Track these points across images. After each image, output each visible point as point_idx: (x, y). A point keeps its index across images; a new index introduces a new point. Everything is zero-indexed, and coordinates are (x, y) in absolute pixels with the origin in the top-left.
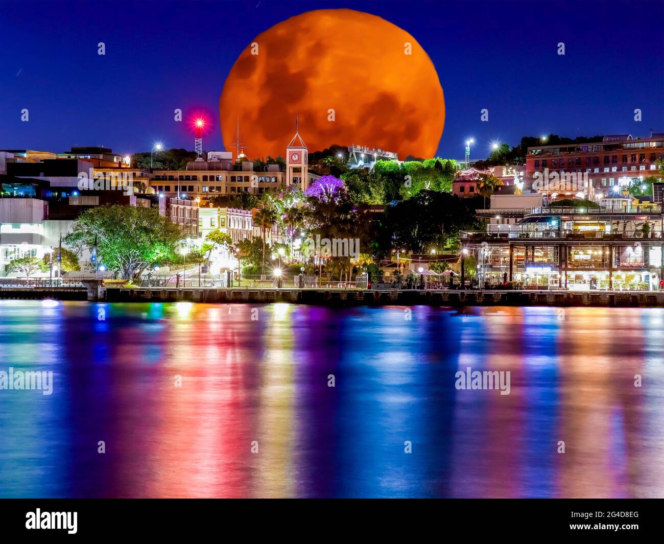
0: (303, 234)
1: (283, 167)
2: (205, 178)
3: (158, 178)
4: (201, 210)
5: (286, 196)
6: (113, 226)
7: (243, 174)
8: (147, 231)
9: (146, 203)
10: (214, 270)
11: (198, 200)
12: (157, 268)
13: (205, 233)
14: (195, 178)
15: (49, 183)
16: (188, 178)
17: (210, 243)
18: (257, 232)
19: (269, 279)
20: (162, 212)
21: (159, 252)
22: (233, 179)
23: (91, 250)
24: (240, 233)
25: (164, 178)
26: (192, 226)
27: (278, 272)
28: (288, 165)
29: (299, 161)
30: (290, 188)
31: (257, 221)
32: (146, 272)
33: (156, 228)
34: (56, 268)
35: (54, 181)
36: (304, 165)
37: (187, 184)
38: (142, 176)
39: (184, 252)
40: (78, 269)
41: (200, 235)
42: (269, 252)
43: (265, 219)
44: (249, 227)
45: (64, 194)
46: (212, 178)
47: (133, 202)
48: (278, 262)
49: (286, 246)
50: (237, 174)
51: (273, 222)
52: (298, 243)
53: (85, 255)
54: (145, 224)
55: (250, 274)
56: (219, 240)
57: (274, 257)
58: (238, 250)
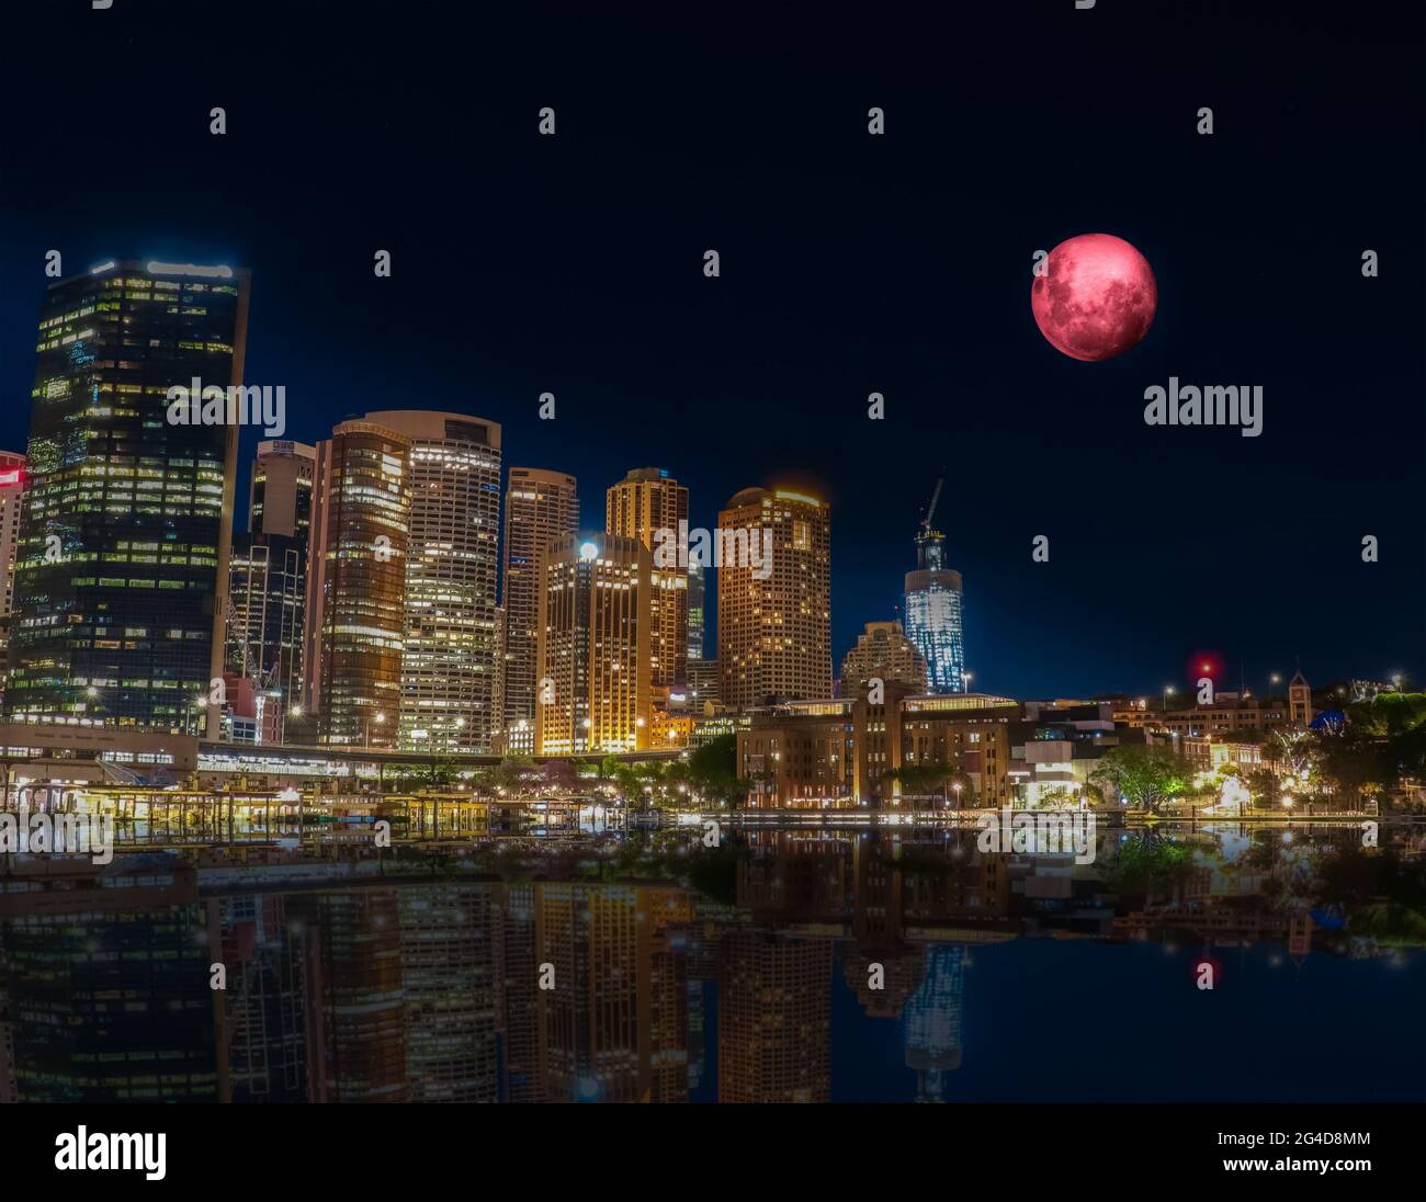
0: (1310, 766)
1: (1286, 704)
2: (1214, 717)
3: (1171, 719)
4: (1212, 746)
5: (1291, 731)
6: (1131, 764)
7: (1250, 712)
8: (1163, 766)
9: (1161, 742)
10: (1226, 801)
11: (1208, 737)
12: (1174, 800)
13: (1217, 767)
14: (1204, 717)
15: (1074, 727)
16: (1198, 718)
17: (1222, 776)
18: (1266, 765)
19: (1280, 808)
20: (1176, 749)
21: (1175, 785)
22: (1240, 717)
23: (1114, 784)
24: (1250, 765)
25: (1176, 719)
26: (1204, 761)
27: (1288, 802)
28: (1292, 702)
29: (1302, 698)
30: (1295, 723)
31: (1264, 755)
32: (1163, 804)
33: (1172, 763)
34: (1084, 801)
35: (1080, 725)
36: (1307, 702)
37: (1198, 723)
38: (1156, 718)
39: (1198, 785)
40: (1104, 802)
41: (1212, 768)
42: (1278, 783)
43: (1273, 752)
44: (1258, 760)
45: (1088, 736)
46: (1220, 717)
47: (1150, 740)
48: (1288, 792)
49: (1295, 778)
50: (1243, 712)
51: (1281, 755)
52: (1305, 774)
53: (1109, 790)
54: (1161, 760)
55: (1261, 804)
56: (1231, 773)
57: (1283, 787)
58: (1248, 782)
